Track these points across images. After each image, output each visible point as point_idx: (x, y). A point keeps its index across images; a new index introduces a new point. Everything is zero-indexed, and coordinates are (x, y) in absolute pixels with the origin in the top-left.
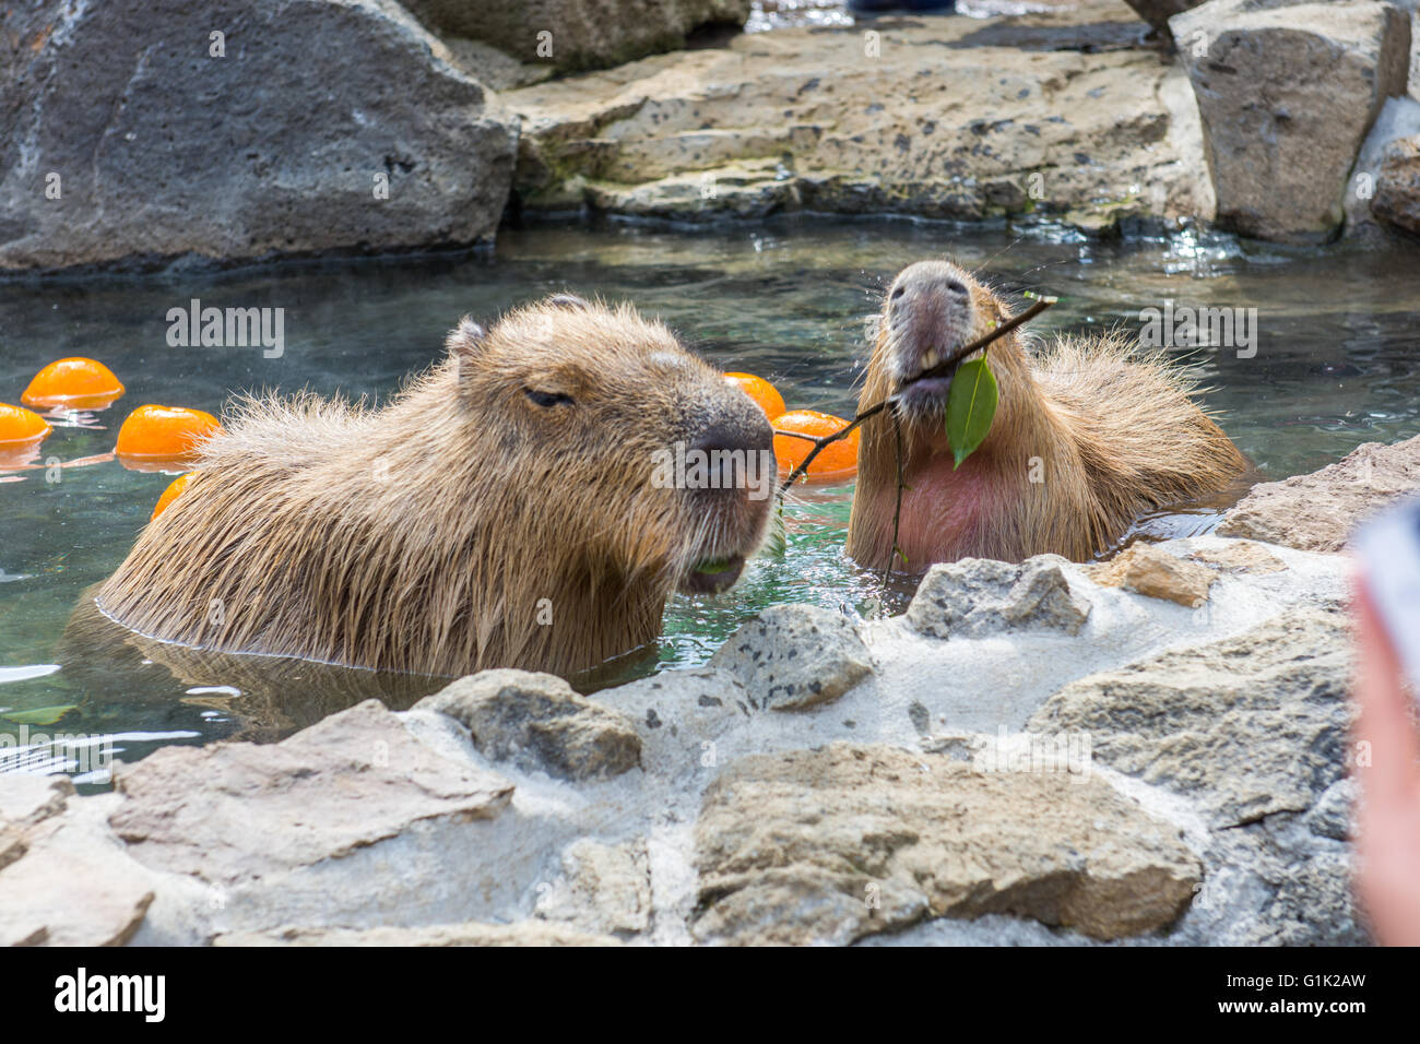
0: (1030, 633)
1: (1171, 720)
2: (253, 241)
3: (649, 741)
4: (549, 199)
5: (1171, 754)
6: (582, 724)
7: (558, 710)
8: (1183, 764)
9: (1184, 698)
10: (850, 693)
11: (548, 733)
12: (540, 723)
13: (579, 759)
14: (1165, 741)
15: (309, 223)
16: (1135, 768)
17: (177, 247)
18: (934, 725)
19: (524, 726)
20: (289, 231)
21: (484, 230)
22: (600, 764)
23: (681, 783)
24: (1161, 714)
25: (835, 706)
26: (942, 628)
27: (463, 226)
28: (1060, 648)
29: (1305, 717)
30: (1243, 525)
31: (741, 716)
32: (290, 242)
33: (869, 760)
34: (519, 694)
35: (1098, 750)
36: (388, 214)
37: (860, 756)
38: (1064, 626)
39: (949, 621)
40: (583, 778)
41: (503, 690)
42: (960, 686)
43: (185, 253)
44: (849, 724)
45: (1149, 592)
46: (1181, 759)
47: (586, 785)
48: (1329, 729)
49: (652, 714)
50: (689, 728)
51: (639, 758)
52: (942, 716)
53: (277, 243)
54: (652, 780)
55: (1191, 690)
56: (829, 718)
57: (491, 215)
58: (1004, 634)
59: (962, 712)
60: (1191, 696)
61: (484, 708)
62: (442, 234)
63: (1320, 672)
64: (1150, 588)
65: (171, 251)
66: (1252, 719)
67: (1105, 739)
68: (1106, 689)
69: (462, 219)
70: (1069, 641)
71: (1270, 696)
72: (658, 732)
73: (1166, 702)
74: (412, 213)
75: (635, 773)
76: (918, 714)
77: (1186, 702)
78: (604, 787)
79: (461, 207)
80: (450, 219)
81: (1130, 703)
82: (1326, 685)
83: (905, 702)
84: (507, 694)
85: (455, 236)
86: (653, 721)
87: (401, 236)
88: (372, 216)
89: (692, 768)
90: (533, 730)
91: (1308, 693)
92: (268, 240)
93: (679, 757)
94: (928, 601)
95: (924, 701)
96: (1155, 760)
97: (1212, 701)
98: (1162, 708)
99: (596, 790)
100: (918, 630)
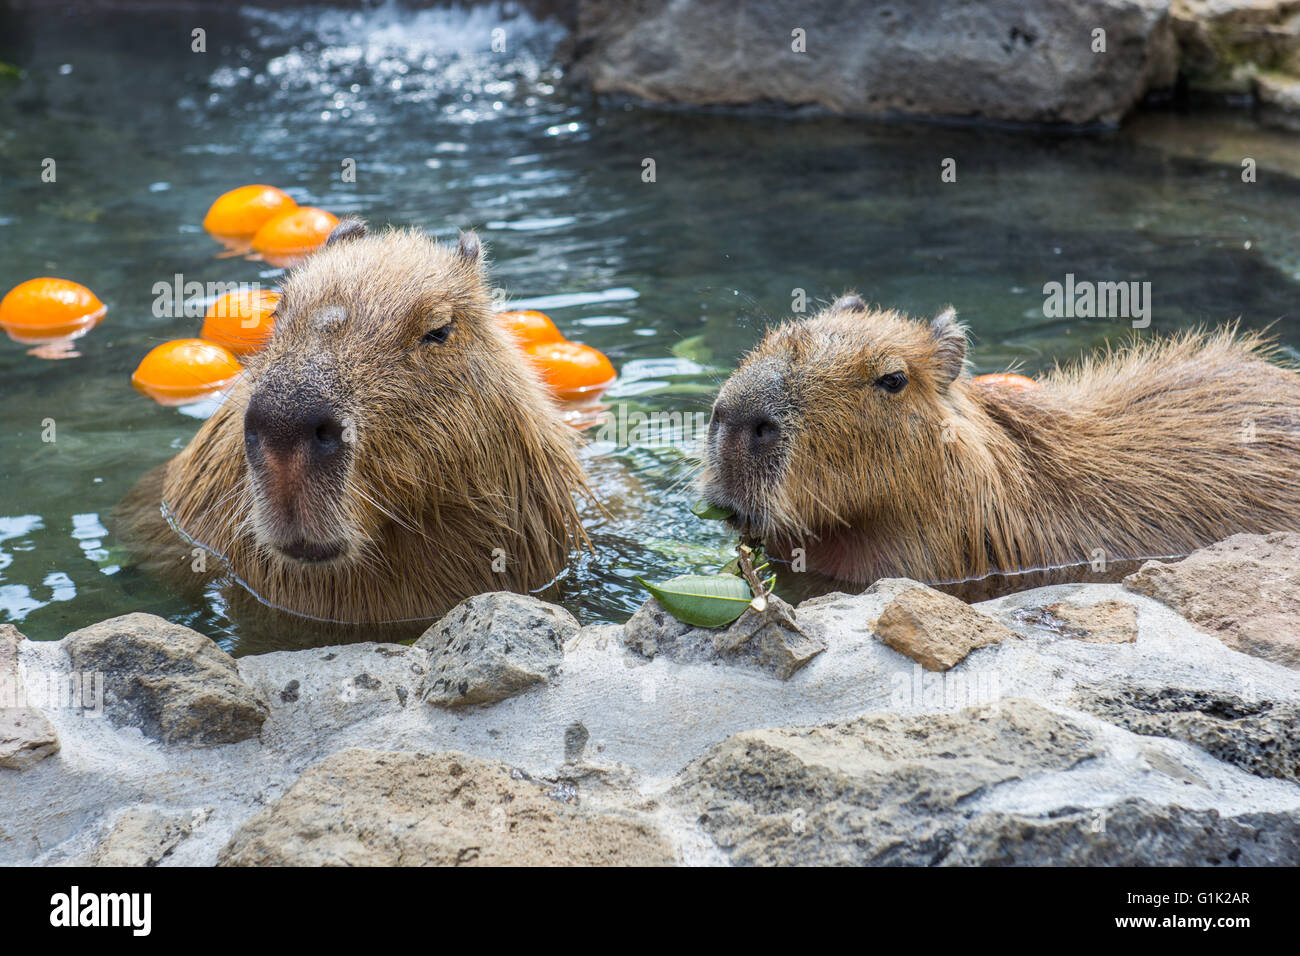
0: (736, 669)
1: (785, 797)
2: (873, 98)
3: (278, 714)
4: (1217, 84)
5: (764, 835)
6: (185, 686)
7: (173, 666)
8: (766, 851)
9: (804, 775)
10: (510, 700)
11: (152, 689)
12: (145, 678)
13: (170, 722)
14: (765, 819)
15: (928, 86)
16: (729, 844)
17: (804, 96)
18: (589, 749)
19: (129, 677)
20: (910, 93)
21: (1106, 112)
22: (194, 731)
23: (296, 764)
24: (780, 788)
25: (489, 711)
26: (650, 646)
27: (1079, 106)
28: (761, 690)
29: (889, 825)
30: (1149, 581)
31: (395, 704)
32: (910, 102)
33: (464, 777)
34: (133, 644)
35: (711, 815)
36: (1002, 86)
37: (456, 771)
38: (774, 667)
39: (660, 639)
40: (172, 742)
41: (116, 637)
42: (633, 714)
43: (813, 103)
44: (493, 733)
45: (894, 646)
46: (769, 843)
47: (175, 749)
48: (902, 844)
49: (294, 685)
50: (325, 708)
51: (260, 731)
52: (602, 742)
53: (897, 103)
54: (267, 755)
55: (815, 768)
56: (477, 724)
57: (1116, 97)
58: (709, 665)
59: (626, 740)
60: (811, 775)
61: (86, 653)
62: (1051, 112)
63: (930, 776)
64: (893, 641)
65: (797, 99)
66: (846, 814)
67: (724, 803)
68: (751, 747)
69: (1076, 99)
70: (777, 685)
71: (877, 793)
72: (290, 707)
73: (789, 777)
74: (1025, 88)
75: (249, 746)
76: (577, 736)
77: (803, 781)
78: (197, 755)
79: (1075, 86)
80: (1062, 98)
81: (761, 769)
82: (927, 794)
83: (568, 721)
84: (118, 642)
85: (1067, 115)
86: (290, 694)
87: (1013, 108)
88: (988, 87)
89: (315, 750)
90: (137, 683)
91: (908, 798)
92: (889, 97)
93: (303, 736)
94: (646, 614)
95: (590, 724)
96: (748, 838)
97: (825, 785)
98: (783, 782)
99: (187, 756)
100: (626, 643)
